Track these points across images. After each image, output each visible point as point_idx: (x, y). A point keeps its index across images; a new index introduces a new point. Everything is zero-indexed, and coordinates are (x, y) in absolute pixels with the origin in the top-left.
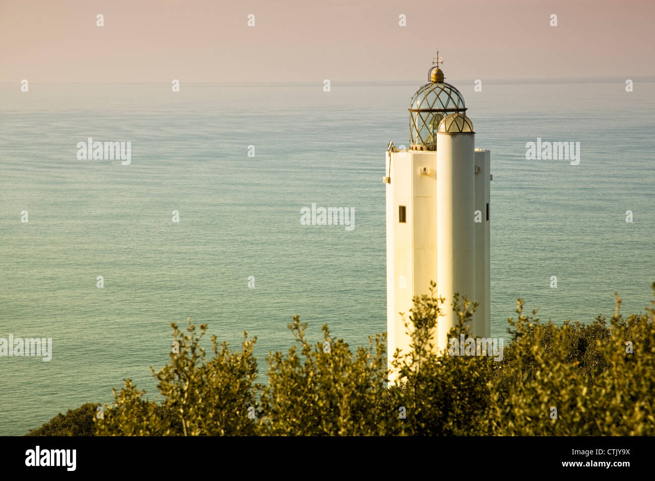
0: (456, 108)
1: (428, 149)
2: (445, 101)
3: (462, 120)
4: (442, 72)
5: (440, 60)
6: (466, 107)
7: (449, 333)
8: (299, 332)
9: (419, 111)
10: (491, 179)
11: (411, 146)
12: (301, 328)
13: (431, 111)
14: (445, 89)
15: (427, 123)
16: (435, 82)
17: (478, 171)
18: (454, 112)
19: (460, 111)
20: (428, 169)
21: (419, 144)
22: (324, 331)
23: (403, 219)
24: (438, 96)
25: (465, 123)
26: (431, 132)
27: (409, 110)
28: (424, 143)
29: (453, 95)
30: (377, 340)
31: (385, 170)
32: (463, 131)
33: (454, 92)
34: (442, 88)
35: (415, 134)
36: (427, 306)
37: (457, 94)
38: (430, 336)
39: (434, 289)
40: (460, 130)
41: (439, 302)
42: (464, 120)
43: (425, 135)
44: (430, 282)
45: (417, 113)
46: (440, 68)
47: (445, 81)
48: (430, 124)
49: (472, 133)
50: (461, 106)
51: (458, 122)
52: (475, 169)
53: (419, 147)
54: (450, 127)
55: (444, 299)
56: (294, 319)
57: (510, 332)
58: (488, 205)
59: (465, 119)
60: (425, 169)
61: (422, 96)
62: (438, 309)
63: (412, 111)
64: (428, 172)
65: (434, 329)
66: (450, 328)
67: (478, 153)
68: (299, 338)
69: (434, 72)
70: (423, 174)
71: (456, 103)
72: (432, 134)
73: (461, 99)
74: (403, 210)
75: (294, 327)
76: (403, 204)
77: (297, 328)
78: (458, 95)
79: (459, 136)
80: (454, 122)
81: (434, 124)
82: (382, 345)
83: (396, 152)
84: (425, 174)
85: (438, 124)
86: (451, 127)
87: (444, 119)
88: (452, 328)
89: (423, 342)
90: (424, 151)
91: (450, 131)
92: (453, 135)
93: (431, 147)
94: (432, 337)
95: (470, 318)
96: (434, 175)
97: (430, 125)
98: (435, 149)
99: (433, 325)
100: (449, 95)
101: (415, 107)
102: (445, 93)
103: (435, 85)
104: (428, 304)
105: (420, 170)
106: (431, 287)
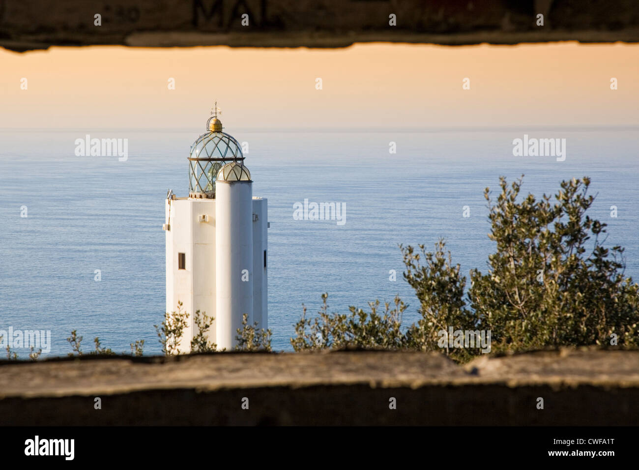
0: (234, 157)
1: (207, 197)
2: (223, 150)
3: (240, 169)
4: (220, 122)
5: (218, 111)
6: (244, 157)
7: (192, 341)
8: (76, 344)
9: (198, 160)
10: (269, 227)
11: (190, 194)
12: (77, 340)
13: (210, 160)
14: (224, 138)
15: (206, 171)
16: (213, 132)
17: (256, 218)
18: (232, 161)
19: (238, 160)
20: (207, 216)
21: (198, 192)
22: (96, 343)
23: (182, 265)
24: (217, 145)
25: (243, 172)
26: (210, 180)
27: (188, 158)
28: (203, 191)
29: (231, 144)
30: (136, 346)
31: (165, 217)
32: (241, 180)
33: (232, 141)
34: (221, 137)
35: (195, 183)
36: (175, 320)
37: (234, 143)
38: (178, 343)
39: (182, 307)
40: (237, 178)
41: (185, 317)
42: (242, 169)
43: (205, 183)
44: (178, 302)
45: (196, 162)
46: (218, 118)
47: (223, 131)
48: (209, 172)
49: (250, 182)
50: (239, 156)
51: (236, 172)
52: (253, 217)
53: (198, 195)
54: (228, 175)
55: (189, 315)
56: (72, 333)
57: (238, 339)
58: (265, 252)
59: (242, 167)
60: (204, 216)
61: (201, 145)
62: (184, 323)
63: (191, 159)
64: (207, 219)
65: (180, 338)
66: (193, 337)
67: (256, 202)
68: (76, 348)
69: (213, 122)
70: (202, 222)
71: (234, 152)
72: (211, 183)
73: (239, 150)
74: (182, 257)
75: (71, 340)
76: (182, 251)
77: (74, 340)
78: (236, 145)
79: (237, 185)
80: (232, 171)
81: (212, 173)
82: (140, 349)
83: (176, 200)
84: (204, 221)
85: (217, 173)
86: (230, 175)
87: (222, 168)
88: (194, 337)
89: (172, 348)
90: (203, 199)
91: (228, 180)
92: (232, 183)
93: (210, 195)
94: (179, 343)
95: (208, 329)
96: (213, 223)
97: (209, 174)
98: (214, 197)
99: (180, 335)
100: (228, 145)
101: (194, 156)
102: (223, 142)
103: (214, 135)
104: (176, 319)
105: (199, 216)
106: (179, 305)
